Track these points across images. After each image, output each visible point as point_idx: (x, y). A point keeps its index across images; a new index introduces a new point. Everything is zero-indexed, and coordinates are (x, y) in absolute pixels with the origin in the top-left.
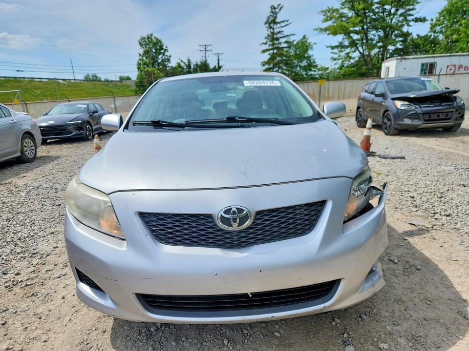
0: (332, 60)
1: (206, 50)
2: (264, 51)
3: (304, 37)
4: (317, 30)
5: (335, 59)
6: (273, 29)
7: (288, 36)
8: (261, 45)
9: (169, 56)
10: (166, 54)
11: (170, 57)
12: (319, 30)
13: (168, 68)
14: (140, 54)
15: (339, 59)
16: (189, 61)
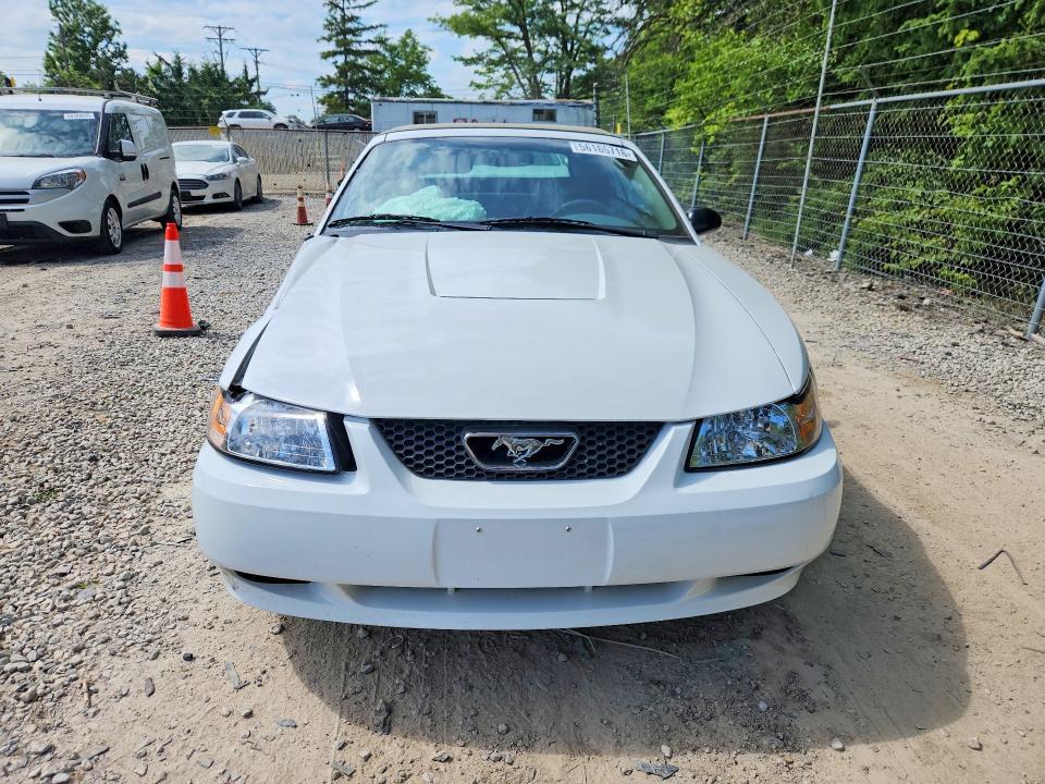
0: (473, 87)
1: (220, 39)
2: (326, 56)
3: (409, 34)
4: (435, 21)
5: (479, 86)
6: (343, 10)
7: (372, 27)
8: (318, 41)
9: (121, 44)
10: (115, 39)
11: (125, 47)
12: (440, 23)
13: (118, 73)
14: (52, 34)
15: (487, 87)
16: (178, 61)
